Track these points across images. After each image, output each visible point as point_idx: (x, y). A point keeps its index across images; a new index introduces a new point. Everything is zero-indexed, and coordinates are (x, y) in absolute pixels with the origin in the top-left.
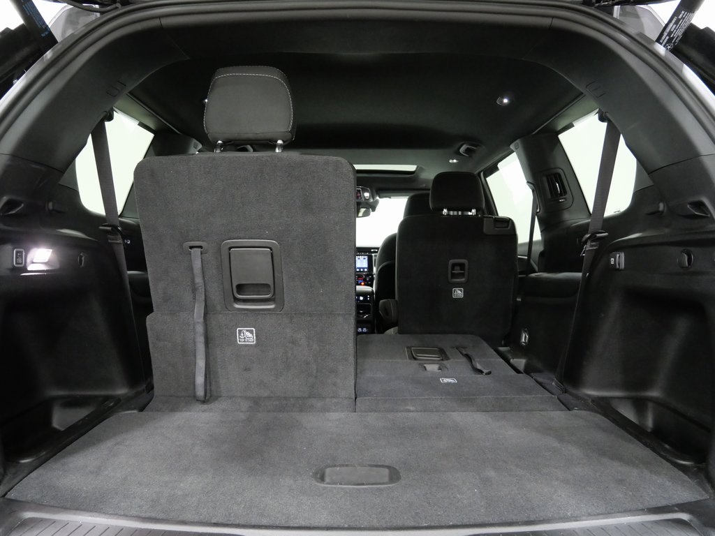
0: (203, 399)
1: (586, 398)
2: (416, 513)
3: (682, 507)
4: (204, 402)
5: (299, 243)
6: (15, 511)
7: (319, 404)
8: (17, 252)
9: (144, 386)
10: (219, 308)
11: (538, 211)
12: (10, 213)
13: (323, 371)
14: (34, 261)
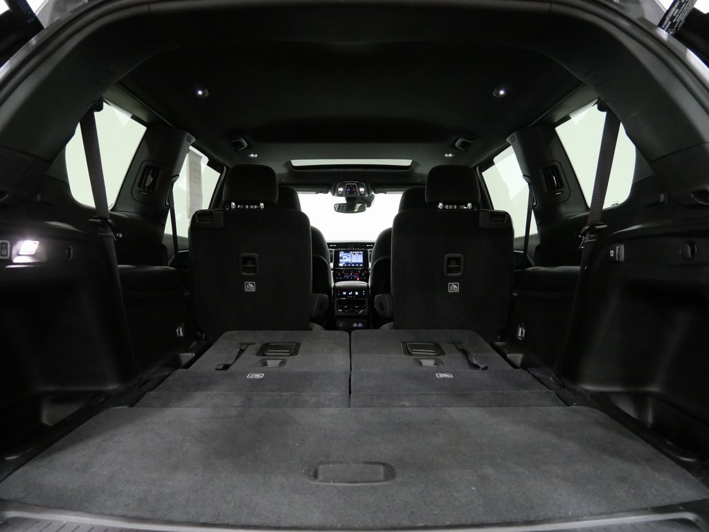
1: (584, 393)
2: (412, 513)
3: (687, 507)
8: (2, 244)
9: (136, 381)
11: (535, 204)
14: (20, 253)
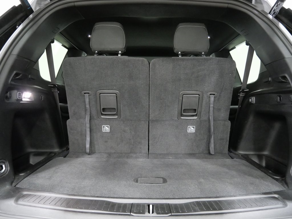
0: (88, 153)
1: (239, 154)
2: (174, 194)
3: (275, 193)
4: (89, 154)
5: (127, 92)
6: (20, 192)
7: (134, 156)
8: (19, 93)
9: (65, 148)
10: (95, 117)
12: (17, 78)
13: (136, 142)
14: (25, 97)
